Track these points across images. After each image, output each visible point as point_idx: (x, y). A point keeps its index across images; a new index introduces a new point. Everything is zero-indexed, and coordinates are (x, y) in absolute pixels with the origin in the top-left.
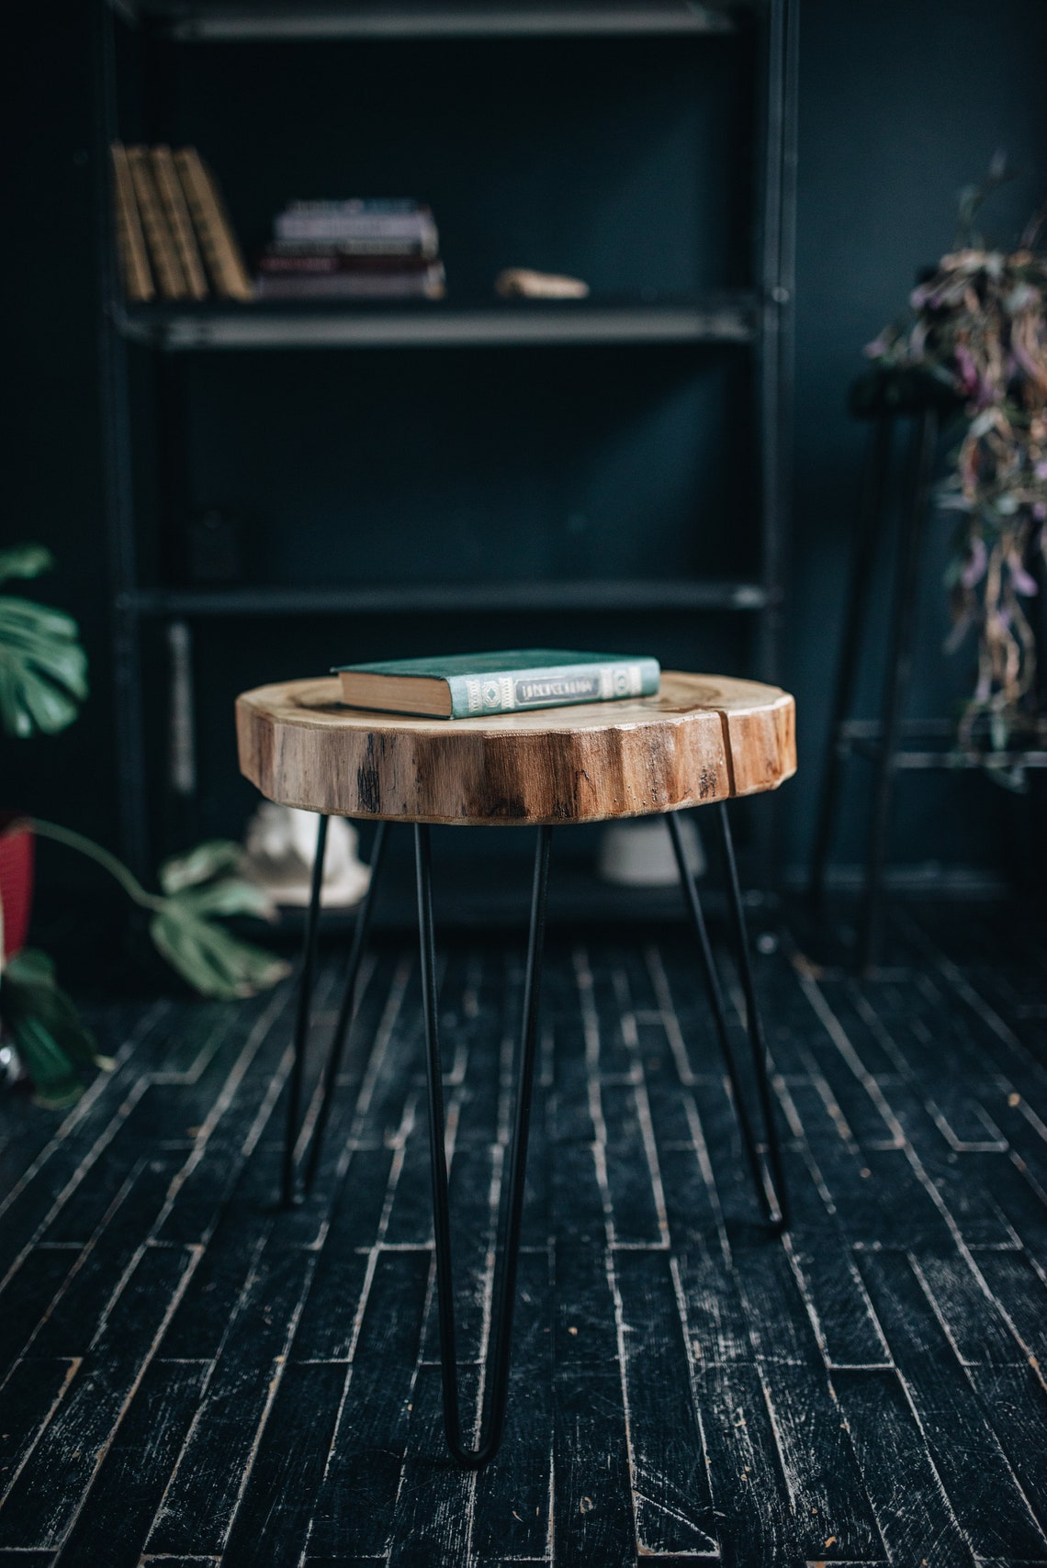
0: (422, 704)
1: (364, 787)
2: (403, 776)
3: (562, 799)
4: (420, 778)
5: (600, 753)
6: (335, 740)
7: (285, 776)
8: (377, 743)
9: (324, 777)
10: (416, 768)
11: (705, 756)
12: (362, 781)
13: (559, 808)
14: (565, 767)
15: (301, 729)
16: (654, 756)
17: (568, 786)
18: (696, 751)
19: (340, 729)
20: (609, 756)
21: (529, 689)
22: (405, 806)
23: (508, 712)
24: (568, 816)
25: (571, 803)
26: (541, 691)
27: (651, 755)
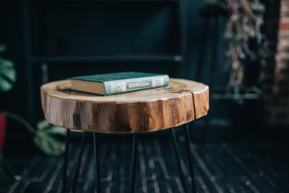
0: (95, 90)
1: (75, 120)
2: (88, 116)
3: (143, 124)
4: (94, 117)
5: (156, 108)
6: (66, 103)
7: (50, 114)
8: (79, 105)
9: (62, 115)
10: (93, 114)
11: (188, 107)
12: (74, 118)
13: (142, 127)
14: (144, 114)
15: (55, 99)
16: (173, 109)
17: (145, 120)
18: (185, 106)
19: (67, 100)
20: (158, 109)
21: (130, 85)
22: (89, 127)
23: (124, 93)
24: (145, 130)
25: (146, 126)
26: (134, 86)
27: (172, 109)
